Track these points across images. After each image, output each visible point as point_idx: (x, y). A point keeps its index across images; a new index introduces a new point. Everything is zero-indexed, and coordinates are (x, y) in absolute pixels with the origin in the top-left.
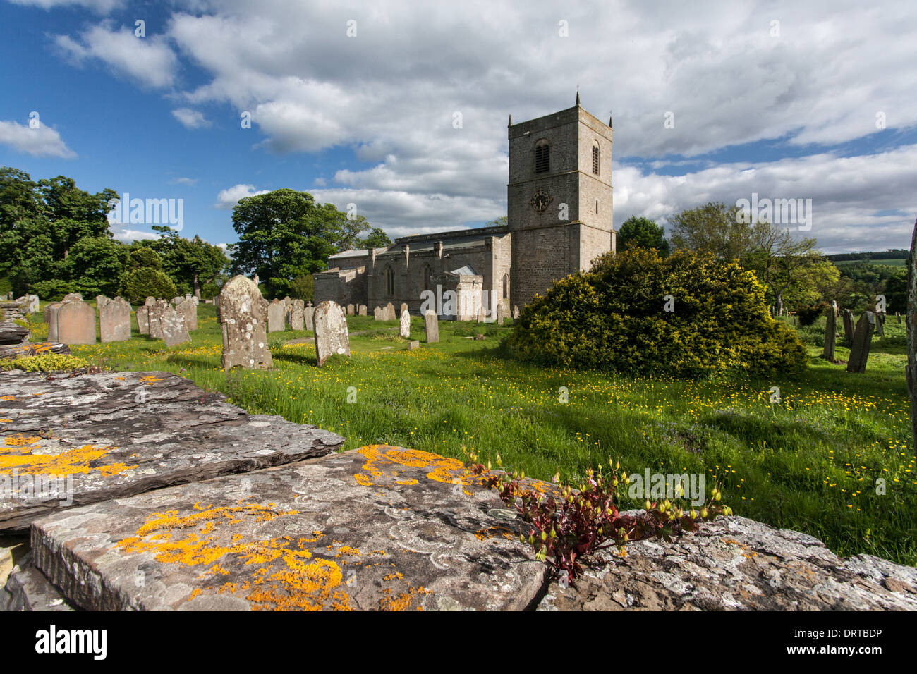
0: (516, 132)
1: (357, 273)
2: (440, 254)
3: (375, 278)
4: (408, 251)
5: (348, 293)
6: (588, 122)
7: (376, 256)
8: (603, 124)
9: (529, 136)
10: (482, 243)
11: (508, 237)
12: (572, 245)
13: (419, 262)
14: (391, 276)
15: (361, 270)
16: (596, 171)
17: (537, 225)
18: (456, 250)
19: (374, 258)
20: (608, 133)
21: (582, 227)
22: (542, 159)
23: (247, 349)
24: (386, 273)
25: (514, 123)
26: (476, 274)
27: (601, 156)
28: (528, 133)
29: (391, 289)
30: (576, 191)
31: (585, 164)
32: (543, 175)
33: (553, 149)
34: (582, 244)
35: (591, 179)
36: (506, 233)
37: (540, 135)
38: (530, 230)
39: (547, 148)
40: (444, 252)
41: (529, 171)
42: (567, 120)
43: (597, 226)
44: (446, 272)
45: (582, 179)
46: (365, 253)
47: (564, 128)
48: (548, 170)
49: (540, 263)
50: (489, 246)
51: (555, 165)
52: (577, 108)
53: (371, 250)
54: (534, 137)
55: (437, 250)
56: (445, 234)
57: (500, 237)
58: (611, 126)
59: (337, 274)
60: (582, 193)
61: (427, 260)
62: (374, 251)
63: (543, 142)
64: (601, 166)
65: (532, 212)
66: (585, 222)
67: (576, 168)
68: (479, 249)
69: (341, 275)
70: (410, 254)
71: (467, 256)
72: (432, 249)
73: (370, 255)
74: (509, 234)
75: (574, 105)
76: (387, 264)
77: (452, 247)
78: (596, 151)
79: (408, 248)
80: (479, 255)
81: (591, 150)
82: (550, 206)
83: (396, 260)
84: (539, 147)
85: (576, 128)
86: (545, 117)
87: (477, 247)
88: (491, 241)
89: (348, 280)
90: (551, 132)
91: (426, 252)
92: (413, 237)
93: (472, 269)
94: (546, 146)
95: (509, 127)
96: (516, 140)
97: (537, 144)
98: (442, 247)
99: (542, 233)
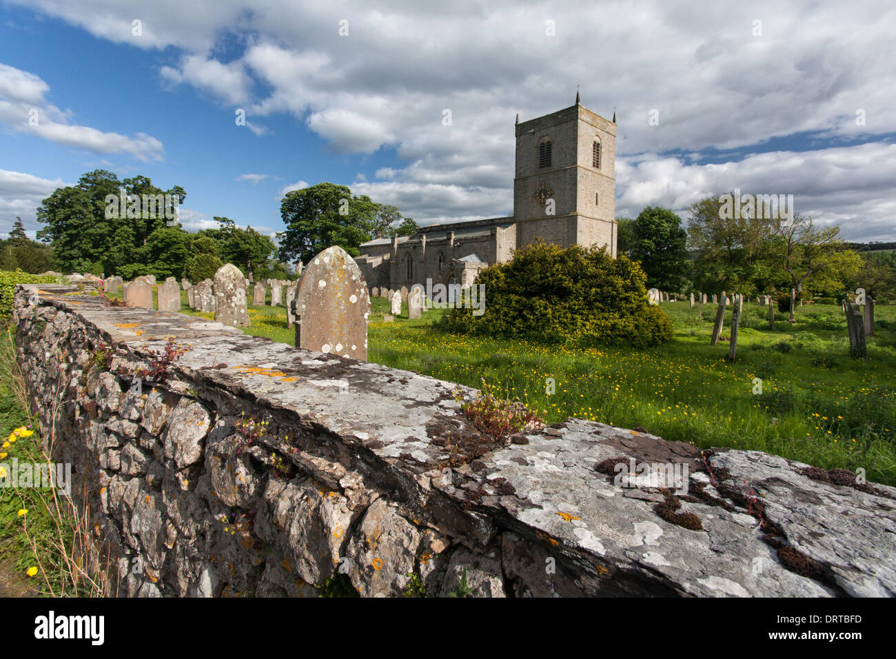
0: (522, 130)
1: (383, 259)
2: (452, 243)
3: (397, 264)
4: (424, 239)
5: (374, 277)
6: (588, 119)
7: (398, 245)
8: (605, 121)
9: (534, 133)
10: (488, 233)
11: (513, 228)
12: (570, 235)
13: (435, 249)
14: (410, 262)
15: (387, 257)
16: (597, 164)
17: (539, 216)
18: (466, 239)
19: (396, 246)
20: (611, 128)
21: (579, 219)
22: (545, 155)
23: (232, 313)
24: (406, 260)
25: (521, 121)
26: (482, 261)
27: (603, 150)
28: (533, 130)
29: (410, 275)
30: (575, 184)
31: (584, 157)
32: (545, 170)
33: (555, 146)
34: (579, 234)
35: (590, 173)
36: (511, 224)
37: (544, 132)
38: (533, 221)
39: (549, 144)
40: (455, 241)
41: (533, 166)
42: (569, 117)
43: (597, 217)
44: (454, 259)
45: (580, 173)
46: (388, 241)
47: (564, 125)
48: (550, 165)
50: (493, 236)
51: (556, 160)
52: (576, 106)
53: (393, 239)
54: (538, 135)
55: (449, 239)
56: (459, 224)
57: (504, 228)
58: (614, 121)
59: (365, 260)
60: (580, 187)
61: (441, 248)
62: (396, 240)
63: (547, 139)
64: (602, 160)
65: (535, 204)
66: (584, 213)
67: (575, 162)
68: (485, 239)
69: (368, 262)
70: (427, 242)
71: (475, 244)
72: (445, 238)
73: (393, 243)
74: (515, 225)
75: (574, 104)
76: (407, 252)
77: (462, 236)
78: (597, 147)
79: (424, 237)
80: (486, 244)
81: (592, 146)
83: (415, 248)
84: (543, 144)
85: (576, 125)
86: (548, 116)
87: (484, 236)
88: (496, 231)
89: (374, 266)
90: (553, 129)
91: (441, 241)
92: (431, 227)
93: (479, 256)
94: (549, 142)
95: (516, 125)
96: (522, 138)
97: (542, 141)
98: (453, 237)
99: (544, 223)
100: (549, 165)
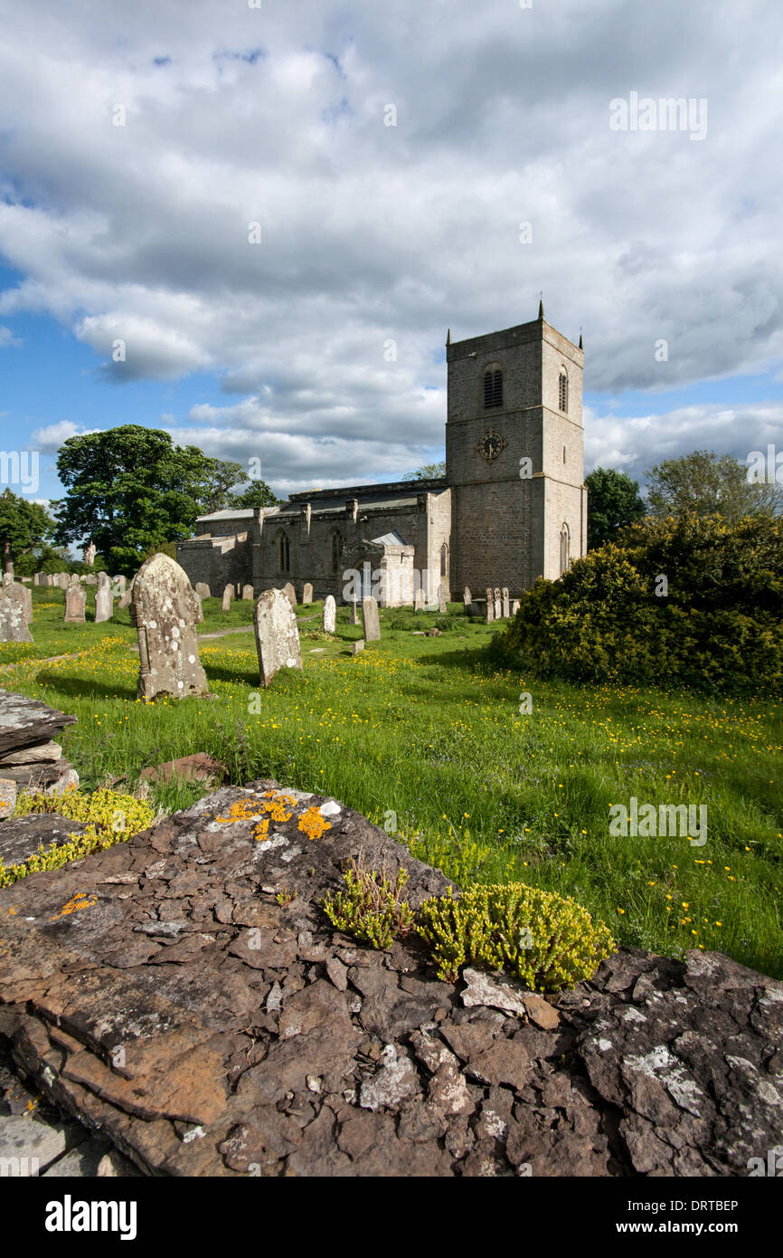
0: (456, 353)
1: (237, 540)
2: (355, 517)
3: (263, 548)
4: (309, 511)
5: (224, 568)
6: (553, 341)
7: (265, 519)
8: (572, 345)
9: (475, 358)
10: (413, 501)
11: (447, 494)
12: (533, 505)
13: (325, 526)
14: (285, 546)
15: (242, 537)
16: (563, 407)
17: (486, 478)
18: (378, 512)
19: (261, 521)
20: (578, 356)
21: (547, 480)
22: (493, 390)
23: (174, 665)
24: (278, 541)
25: (454, 340)
26: (405, 543)
27: (570, 386)
28: (473, 354)
29: (286, 565)
30: (540, 432)
31: (550, 397)
32: (494, 411)
33: (508, 376)
34: (546, 504)
35: (557, 417)
36: (444, 489)
37: (490, 357)
38: (477, 484)
39: (499, 374)
40: (361, 514)
41: (474, 405)
42: (528, 336)
43: (565, 480)
44: (365, 541)
45: (546, 416)
46: (249, 513)
47: (522, 348)
48: (501, 405)
49: (490, 529)
50: (422, 507)
51: (510, 397)
52: (540, 321)
53: (257, 511)
54: (482, 360)
55: (350, 511)
56: (359, 488)
57: (438, 494)
58: (581, 347)
59: (210, 542)
60: (547, 436)
61: (335, 523)
62: (262, 512)
63: (494, 367)
64: (570, 397)
65: (479, 460)
66: (550, 474)
67: (539, 401)
68: (409, 510)
69: (215, 545)
70: (313, 516)
71: (393, 519)
72: (344, 509)
73: (256, 517)
74: (449, 490)
75: (536, 318)
76: (281, 530)
77: (371, 506)
78: (563, 380)
79: (309, 508)
80: (409, 518)
81: (558, 379)
82: (504, 453)
83: (293, 523)
84: (488, 373)
85: (539, 348)
86: (496, 333)
87: (406, 507)
88: (426, 499)
89: (224, 551)
90: (504, 353)
91: (336, 514)
92: (314, 493)
93: (399, 537)
94: (498, 371)
95: (448, 345)
96: (457, 364)
97: (487, 369)
98: (357, 507)
99: (493, 488)
100: (499, 403)
